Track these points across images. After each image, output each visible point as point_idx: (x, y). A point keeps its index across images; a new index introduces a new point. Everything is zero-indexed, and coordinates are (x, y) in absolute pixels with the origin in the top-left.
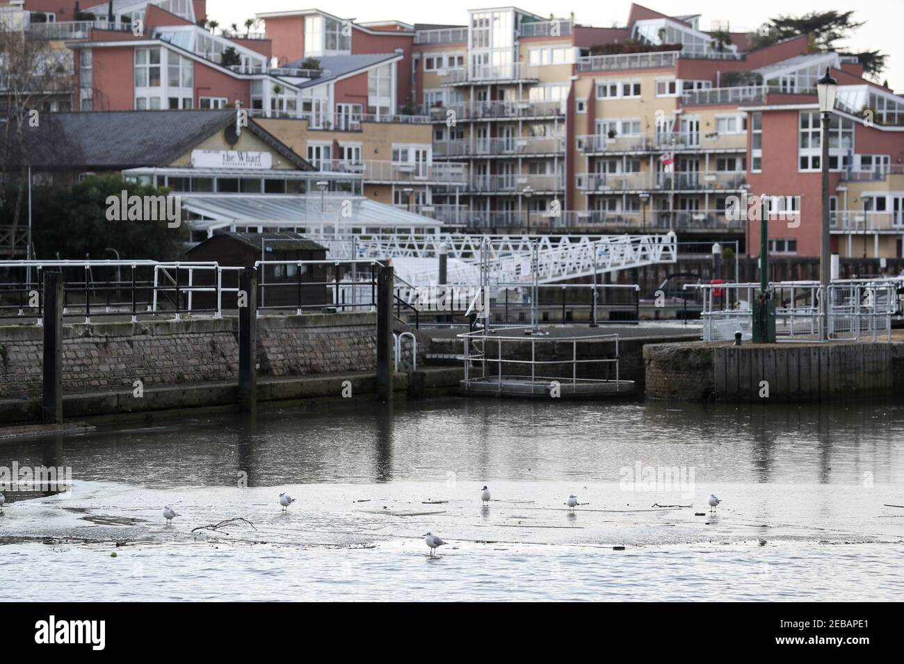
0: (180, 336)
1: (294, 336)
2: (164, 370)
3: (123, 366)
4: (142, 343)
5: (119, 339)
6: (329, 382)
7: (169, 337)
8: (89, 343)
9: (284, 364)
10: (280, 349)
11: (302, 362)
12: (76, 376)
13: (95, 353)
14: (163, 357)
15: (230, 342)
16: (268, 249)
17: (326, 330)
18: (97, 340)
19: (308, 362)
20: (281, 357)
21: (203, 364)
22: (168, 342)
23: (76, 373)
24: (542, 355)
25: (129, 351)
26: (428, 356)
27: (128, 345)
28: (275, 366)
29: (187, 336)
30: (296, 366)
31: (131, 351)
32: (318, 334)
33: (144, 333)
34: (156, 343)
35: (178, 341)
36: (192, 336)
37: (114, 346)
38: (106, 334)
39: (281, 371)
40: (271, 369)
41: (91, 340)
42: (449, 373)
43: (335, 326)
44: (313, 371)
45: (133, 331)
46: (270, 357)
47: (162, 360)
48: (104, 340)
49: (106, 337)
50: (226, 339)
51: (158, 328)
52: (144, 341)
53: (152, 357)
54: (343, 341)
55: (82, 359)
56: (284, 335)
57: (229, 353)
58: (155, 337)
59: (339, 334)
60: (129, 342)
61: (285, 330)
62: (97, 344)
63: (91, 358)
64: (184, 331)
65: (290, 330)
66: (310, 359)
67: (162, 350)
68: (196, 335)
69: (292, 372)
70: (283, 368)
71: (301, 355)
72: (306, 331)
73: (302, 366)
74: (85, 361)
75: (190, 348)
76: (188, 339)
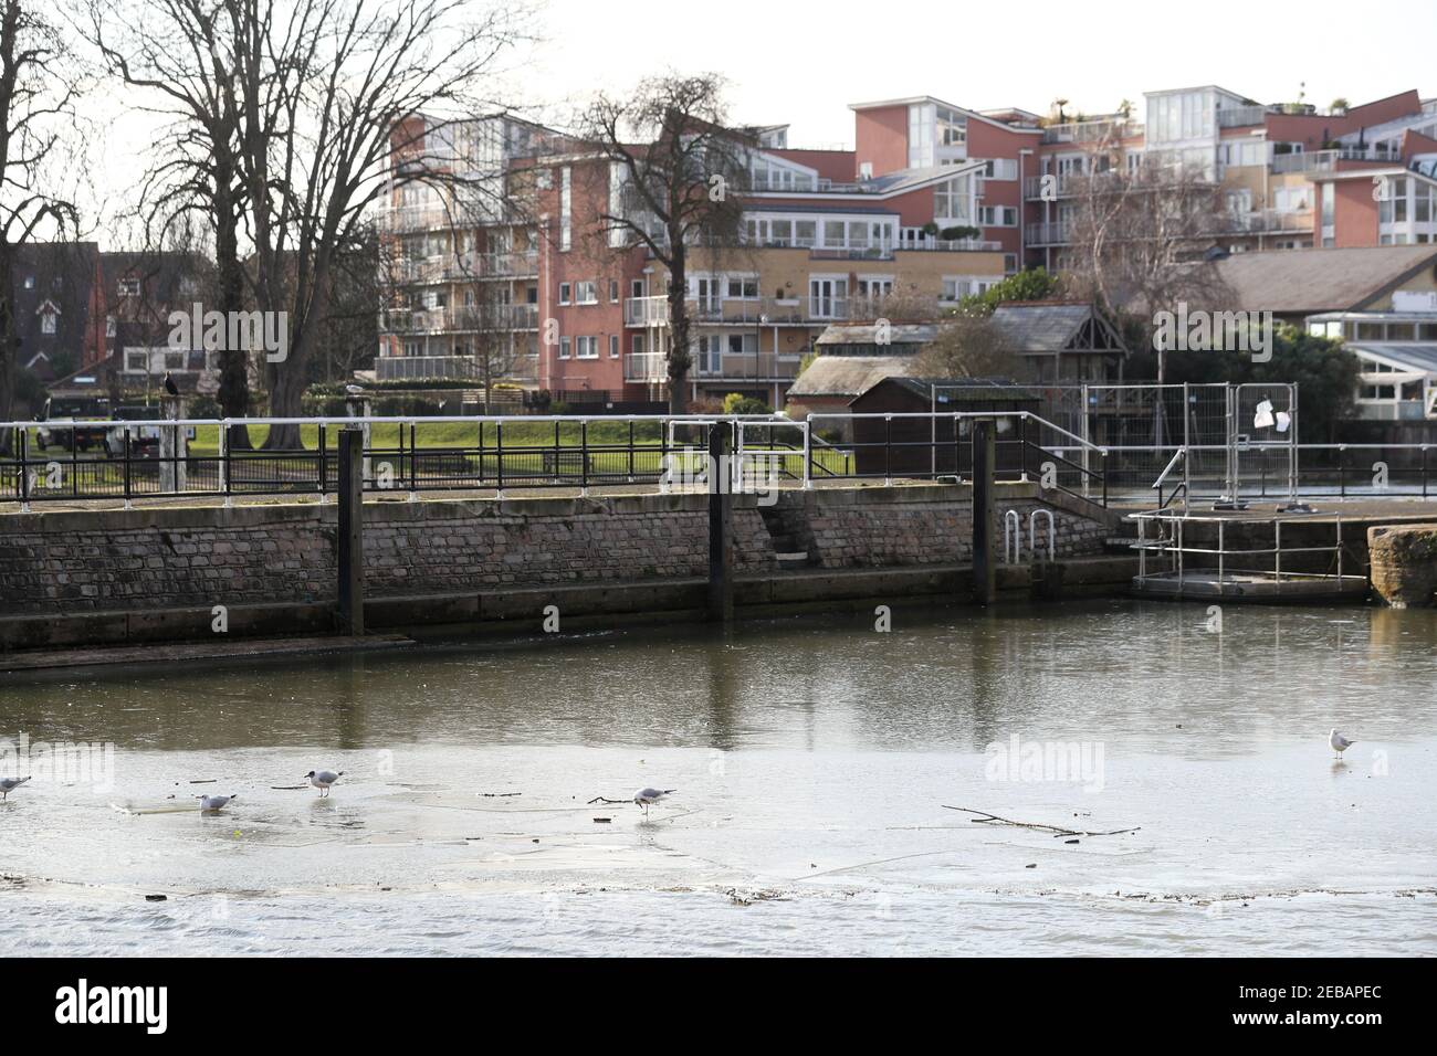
0: (661, 515)
1: (871, 515)
2: (621, 562)
3: (549, 556)
4: (589, 525)
5: (549, 520)
6: (881, 578)
7: (641, 517)
8: (492, 525)
9: (844, 553)
10: (840, 533)
11: (878, 550)
12: (459, 570)
13: (500, 538)
14: (624, 544)
15: (751, 523)
16: (940, 399)
17: (932, 507)
18: (510, 521)
19: (889, 549)
20: (839, 543)
21: (696, 553)
22: (638, 524)
23: (460, 565)
24: (1256, 541)
25: (564, 535)
26: (1109, 541)
27: (562, 528)
28: (828, 555)
29: (674, 515)
30: (865, 555)
31: (567, 536)
32: (917, 513)
33: (598, 511)
34: (618, 525)
35: (657, 522)
36: (683, 514)
37: (536, 529)
38: (523, 512)
39: (837, 563)
40: (821, 560)
41: (497, 521)
42: (1111, 565)
43: (950, 501)
44: (895, 561)
45: (573, 509)
46: (819, 543)
47: (622, 548)
48: (521, 521)
49: (525, 517)
50: (746, 520)
51: (620, 505)
52: (594, 522)
53: (604, 544)
54: (960, 522)
55: (475, 547)
56: (851, 514)
57: (747, 538)
58: (615, 517)
59: (956, 512)
60: (566, 523)
61: (856, 507)
62: (507, 527)
63: (492, 544)
64: (668, 509)
65: (863, 507)
66: (893, 546)
67: (624, 534)
68: (690, 514)
69: (856, 563)
70: (841, 559)
71: (875, 540)
72: (895, 508)
73: (877, 555)
74: (480, 550)
75: (677, 532)
76: (676, 519)
